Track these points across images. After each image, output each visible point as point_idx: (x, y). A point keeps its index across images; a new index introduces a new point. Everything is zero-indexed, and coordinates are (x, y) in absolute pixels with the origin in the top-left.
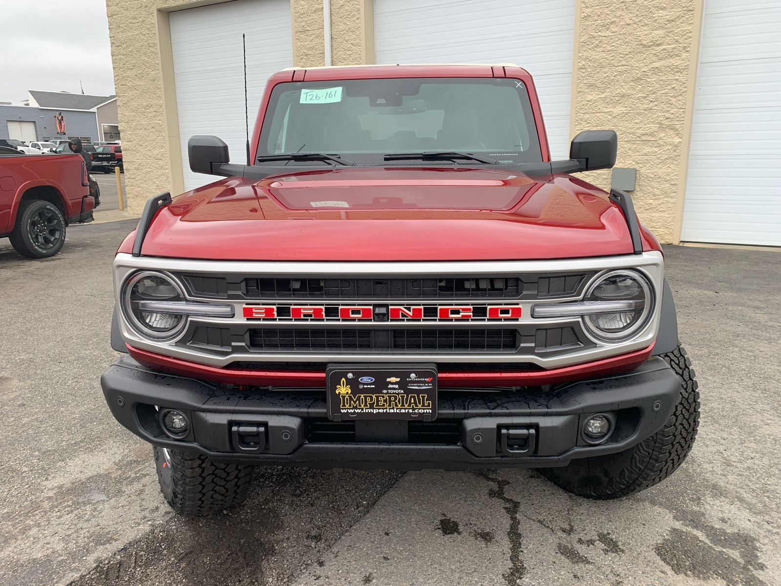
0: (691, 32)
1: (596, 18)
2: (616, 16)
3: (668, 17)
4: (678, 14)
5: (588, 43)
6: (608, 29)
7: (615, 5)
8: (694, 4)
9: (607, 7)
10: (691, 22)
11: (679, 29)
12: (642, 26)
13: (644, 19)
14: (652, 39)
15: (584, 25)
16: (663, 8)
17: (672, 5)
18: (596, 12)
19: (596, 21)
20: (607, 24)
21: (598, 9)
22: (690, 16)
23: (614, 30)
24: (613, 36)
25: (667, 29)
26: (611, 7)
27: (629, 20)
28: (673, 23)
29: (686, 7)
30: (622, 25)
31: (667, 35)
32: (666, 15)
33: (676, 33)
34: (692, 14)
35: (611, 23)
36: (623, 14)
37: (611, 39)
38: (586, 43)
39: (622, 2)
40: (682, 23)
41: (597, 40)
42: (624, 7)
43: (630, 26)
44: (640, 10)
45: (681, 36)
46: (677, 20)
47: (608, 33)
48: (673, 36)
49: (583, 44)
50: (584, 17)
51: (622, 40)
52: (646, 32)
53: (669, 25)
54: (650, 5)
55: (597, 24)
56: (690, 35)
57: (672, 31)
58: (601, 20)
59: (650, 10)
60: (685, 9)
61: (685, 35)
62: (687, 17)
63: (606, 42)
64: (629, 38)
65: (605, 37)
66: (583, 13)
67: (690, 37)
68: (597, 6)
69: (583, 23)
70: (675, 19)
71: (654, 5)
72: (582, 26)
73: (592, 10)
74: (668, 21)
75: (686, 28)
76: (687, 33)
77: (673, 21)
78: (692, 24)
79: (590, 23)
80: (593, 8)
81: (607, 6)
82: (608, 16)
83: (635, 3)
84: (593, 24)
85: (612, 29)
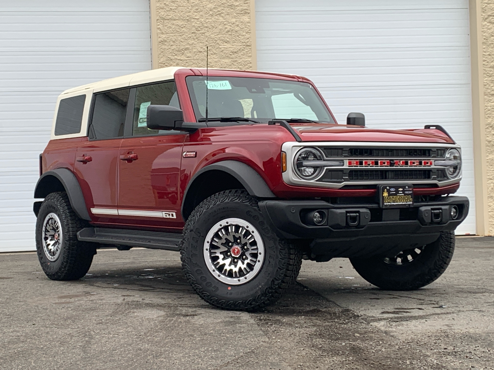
0: (251, 63)
1: (172, 43)
2: (188, 43)
3: (231, 49)
4: (239, 48)
5: (166, 64)
6: (183, 54)
7: (187, 34)
8: (250, 41)
9: (181, 36)
10: (250, 55)
11: (241, 60)
12: (212, 54)
13: (212, 49)
14: (222, 66)
15: (161, 48)
16: (226, 41)
17: (234, 40)
18: (172, 38)
19: (172, 46)
20: (182, 50)
21: (172, 36)
22: (249, 50)
23: (188, 55)
24: (188, 61)
25: (232, 58)
26: (184, 36)
27: (200, 49)
28: (236, 55)
29: (245, 42)
30: (195, 52)
31: (233, 64)
32: (230, 47)
33: (239, 63)
34: (250, 49)
35: (185, 49)
36: (195, 43)
37: (187, 63)
38: (164, 64)
39: (192, 33)
40: (243, 55)
41: (174, 62)
42: (195, 37)
43: (202, 53)
44: (208, 41)
45: (244, 66)
46: (238, 52)
47: (183, 58)
48: (237, 65)
49: (162, 65)
50: (160, 41)
51: (196, 64)
52: (216, 60)
53: (233, 56)
54: (216, 38)
55: (173, 49)
56: (251, 65)
57: (236, 61)
58: (177, 46)
59: (217, 42)
60: (244, 44)
61: (247, 65)
62: (247, 50)
63: (183, 65)
64: (202, 63)
65: (181, 60)
66: (160, 37)
67: (251, 67)
68: (172, 33)
69: (161, 46)
70: (238, 51)
71: (219, 38)
72: (160, 49)
73: (167, 36)
74: (232, 52)
75: (247, 60)
76: (248, 63)
77: (236, 52)
78: (251, 56)
79: (166, 47)
80: (168, 34)
81: (181, 34)
82: (181, 43)
83: (203, 34)
84: (170, 48)
85: (187, 54)
